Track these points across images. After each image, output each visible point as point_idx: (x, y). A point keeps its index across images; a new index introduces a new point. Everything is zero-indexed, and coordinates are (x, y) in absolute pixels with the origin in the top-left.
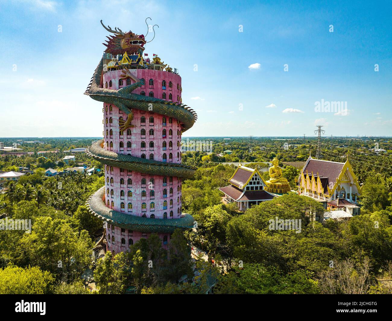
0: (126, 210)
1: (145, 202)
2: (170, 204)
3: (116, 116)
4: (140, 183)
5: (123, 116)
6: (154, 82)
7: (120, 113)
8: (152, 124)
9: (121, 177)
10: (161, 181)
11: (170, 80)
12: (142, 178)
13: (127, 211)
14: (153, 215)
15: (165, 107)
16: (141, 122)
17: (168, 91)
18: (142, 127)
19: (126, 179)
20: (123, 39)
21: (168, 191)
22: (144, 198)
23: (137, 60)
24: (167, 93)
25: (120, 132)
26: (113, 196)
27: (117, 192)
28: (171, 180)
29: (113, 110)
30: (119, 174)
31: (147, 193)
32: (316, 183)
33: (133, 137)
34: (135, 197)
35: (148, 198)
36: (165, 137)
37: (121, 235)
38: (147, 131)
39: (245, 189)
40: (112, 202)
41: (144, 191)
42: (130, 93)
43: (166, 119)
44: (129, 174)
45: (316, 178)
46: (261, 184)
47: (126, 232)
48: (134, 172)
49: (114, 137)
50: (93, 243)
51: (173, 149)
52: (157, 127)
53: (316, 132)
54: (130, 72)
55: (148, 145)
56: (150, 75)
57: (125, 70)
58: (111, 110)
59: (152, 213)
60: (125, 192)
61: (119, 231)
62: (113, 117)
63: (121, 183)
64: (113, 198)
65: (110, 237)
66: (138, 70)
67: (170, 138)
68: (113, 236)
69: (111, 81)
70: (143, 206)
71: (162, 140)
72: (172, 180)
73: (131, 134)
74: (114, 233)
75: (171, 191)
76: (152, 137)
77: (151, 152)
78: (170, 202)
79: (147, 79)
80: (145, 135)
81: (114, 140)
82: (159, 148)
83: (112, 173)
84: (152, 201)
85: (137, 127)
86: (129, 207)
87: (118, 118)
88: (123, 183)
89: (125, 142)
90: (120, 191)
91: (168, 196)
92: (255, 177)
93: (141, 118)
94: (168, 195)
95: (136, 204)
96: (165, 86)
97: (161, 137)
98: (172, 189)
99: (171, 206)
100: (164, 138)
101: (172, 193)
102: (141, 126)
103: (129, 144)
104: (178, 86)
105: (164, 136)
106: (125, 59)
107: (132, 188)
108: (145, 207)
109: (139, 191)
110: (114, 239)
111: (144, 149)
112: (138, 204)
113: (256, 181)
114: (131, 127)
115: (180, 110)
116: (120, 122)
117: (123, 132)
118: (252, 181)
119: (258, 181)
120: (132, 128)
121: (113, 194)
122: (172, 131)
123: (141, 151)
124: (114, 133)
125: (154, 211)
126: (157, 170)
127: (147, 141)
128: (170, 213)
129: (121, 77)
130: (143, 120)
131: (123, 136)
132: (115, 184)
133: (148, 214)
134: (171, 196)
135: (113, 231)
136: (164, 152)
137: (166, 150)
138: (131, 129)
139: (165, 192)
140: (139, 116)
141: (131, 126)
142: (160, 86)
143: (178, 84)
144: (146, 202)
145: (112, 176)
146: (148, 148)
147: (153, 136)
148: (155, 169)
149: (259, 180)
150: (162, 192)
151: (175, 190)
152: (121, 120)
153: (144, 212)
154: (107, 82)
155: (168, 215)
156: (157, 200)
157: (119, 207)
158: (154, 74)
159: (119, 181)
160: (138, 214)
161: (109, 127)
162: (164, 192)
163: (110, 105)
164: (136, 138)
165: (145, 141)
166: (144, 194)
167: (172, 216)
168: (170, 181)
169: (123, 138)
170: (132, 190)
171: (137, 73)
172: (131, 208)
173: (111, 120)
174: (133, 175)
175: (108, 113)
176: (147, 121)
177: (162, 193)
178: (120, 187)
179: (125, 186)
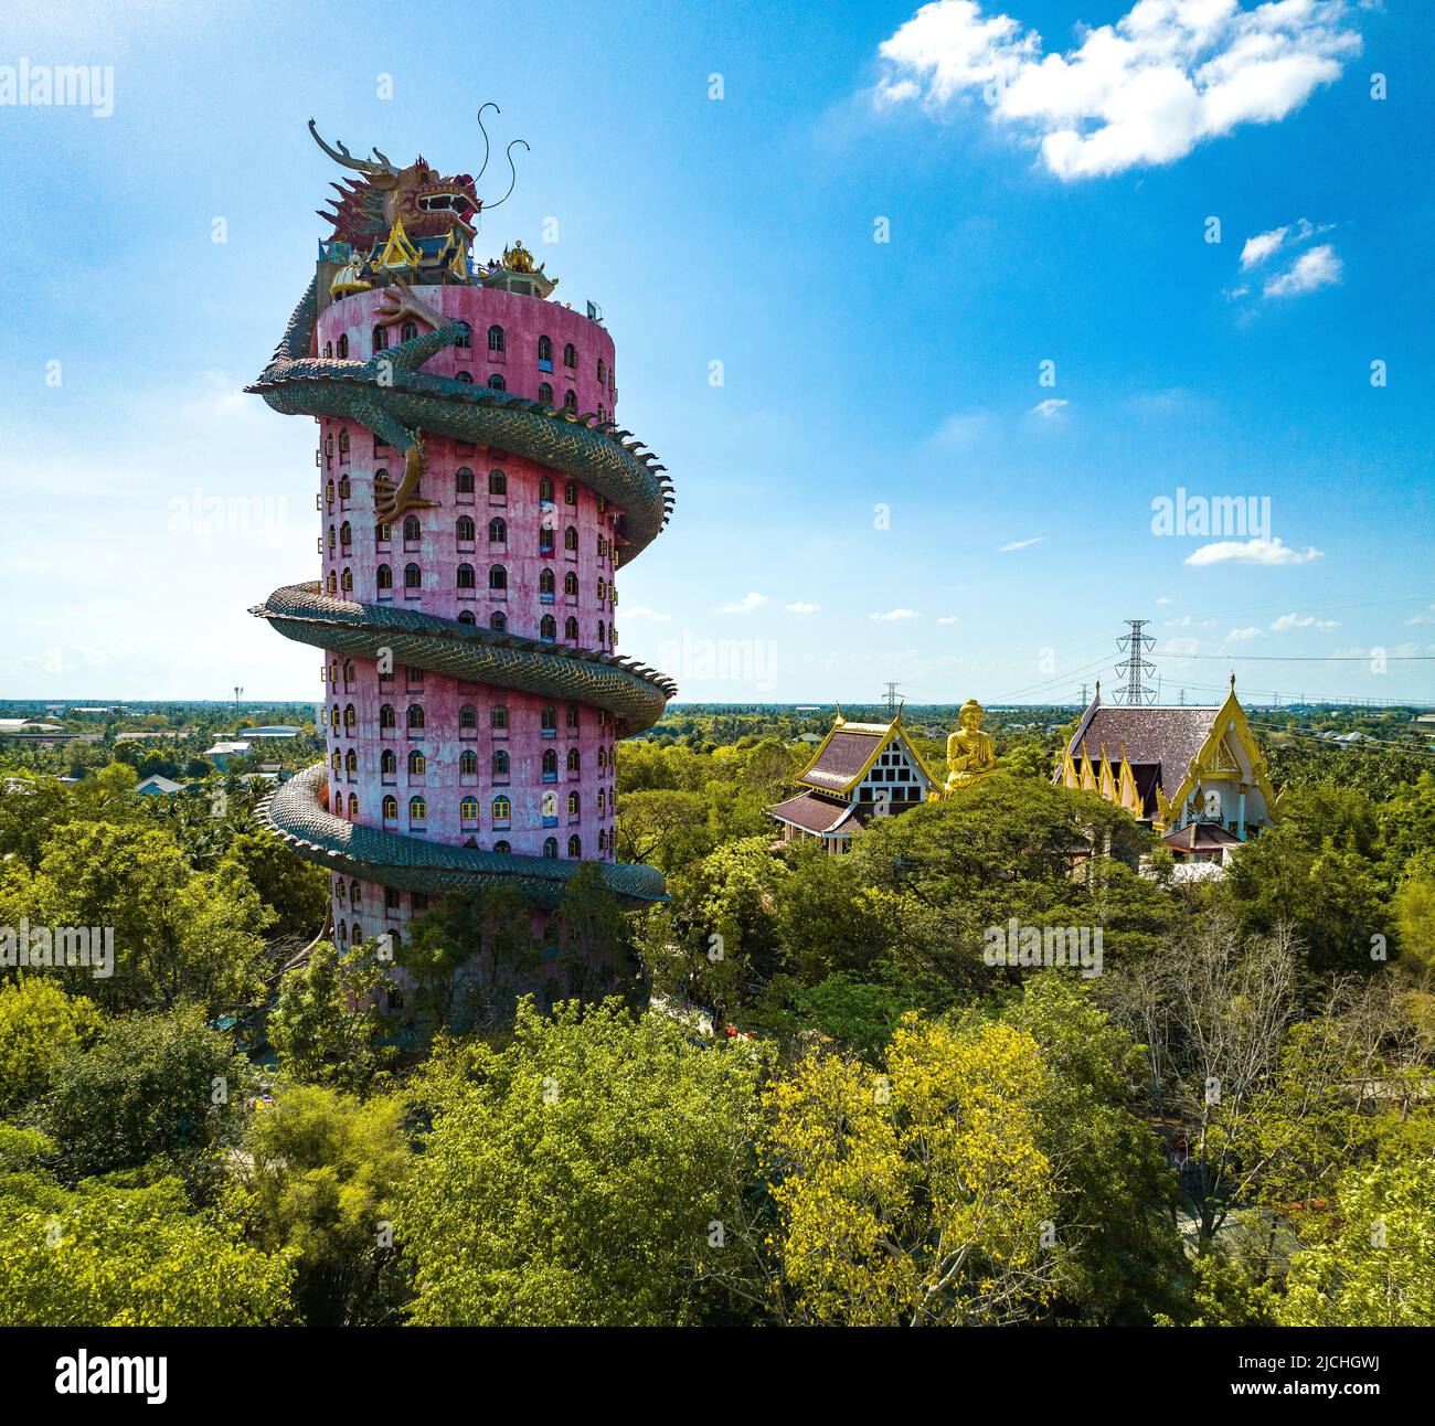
0: (402, 823)
1: (472, 793)
2: (571, 809)
3: (362, 471)
4: (455, 722)
5: (390, 465)
6: (507, 340)
7: (379, 455)
8: (500, 499)
9: (385, 700)
10: (535, 720)
11: (570, 337)
12: (461, 704)
13: (407, 828)
14: (503, 844)
15: (546, 429)
16: (458, 491)
17: (561, 379)
18: (463, 511)
19: (402, 707)
20: (393, 189)
21: (562, 759)
22: (468, 780)
23: (442, 254)
24: (558, 385)
25: (379, 529)
26: (353, 776)
27: (369, 757)
28: (574, 722)
29: (352, 446)
30: (376, 690)
31: (481, 762)
32: (1117, 783)
33: (427, 547)
34: (435, 774)
35: (485, 780)
36: (551, 555)
37: (387, 917)
38: (481, 525)
39: (857, 798)
40: (352, 796)
41: (469, 752)
42: (413, 369)
43: (552, 486)
44: (412, 687)
45: (1116, 768)
46: (915, 779)
47: (401, 905)
48: (432, 681)
49: (355, 549)
50: (265, 910)
51: (581, 603)
52: (520, 514)
53: (1123, 643)
54: (413, 297)
55: (483, 579)
56: (489, 309)
57: (398, 289)
58: (344, 449)
59: (498, 836)
60: (398, 755)
61: (378, 906)
62: (353, 475)
63: (384, 725)
64: (355, 782)
65: (344, 930)
66: (444, 290)
67: (567, 560)
68: (356, 927)
69: (344, 336)
70: (466, 808)
71: (537, 563)
72: (576, 719)
73: (418, 537)
74: (359, 913)
75: (574, 762)
76: (499, 548)
77: (496, 607)
78: (571, 803)
79: (482, 326)
80: (473, 539)
81: (357, 560)
82: (527, 594)
83: (352, 687)
84: (499, 791)
85: (441, 510)
86: (415, 814)
87: (371, 476)
88: (393, 725)
89: (398, 566)
90: (378, 753)
91: (560, 779)
92: (891, 753)
93: (457, 475)
94: (563, 773)
95: (438, 803)
96: (548, 358)
97: (535, 552)
98: (577, 756)
99: (574, 818)
100: (544, 556)
101: (577, 768)
102: (458, 503)
103: (413, 575)
104: (599, 368)
105: (546, 549)
106: (395, 247)
107: (423, 739)
108: (474, 815)
109: (452, 751)
110: (360, 934)
111: (468, 593)
112: (447, 802)
113: (897, 768)
114: (418, 507)
115: (604, 449)
116: (376, 488)
117: (388, 529)
118: (880, 767)
119: (902, 767)
120: (422, 512)
121: (354, 768)
122: (575, 534)
123: (459, 599)
124: (356, 536)
125: (508, 829)
126: (515, 666)
127: (481, 564)
128: (570, 845)
129: (382, 317)
130: (465, 484)
131: (388, 544)
132: (361, 727)
133: (487, 839)
134: (571, 780)
135: (357, 907)
136: (547, 610)
137: (553, 604)
138: (421, 515)
139: (549, 762)
140: (450, 465)
141: (421, 503)
142: (528, 356)
143: (600, 361)
144: (477, 794)
145: (350, 700)
146: (483, 589)
147: (503, 544)
148: (508, 663)
149: (905, 763)
150: (539, 762)
151: (589, 759)
152: (381, 486)
153: (469, 830)
154: (329, 344)
155: (563, 851)
156: (521, 790)
157: (379, 813)
158: (508, 306)
159: (377, 715)
160: (450, 838)
161: (338, 514)
162: (545, 760)
163: (339, 431)
164: (437, 551)
165: (474, 565)
166: (468, 764)
167: (579, 854)
168: (569, 724)
169: (389, 552)
170: (426, 749)
171: (440, 299)
172: (422, 815)
173: (345, 488)
174: (428, 690)
175: (336, 460)
176: (482, 485)
177: (536, 763)
178: (382, 739)
179: (398, 733)
